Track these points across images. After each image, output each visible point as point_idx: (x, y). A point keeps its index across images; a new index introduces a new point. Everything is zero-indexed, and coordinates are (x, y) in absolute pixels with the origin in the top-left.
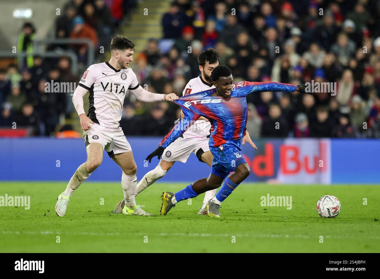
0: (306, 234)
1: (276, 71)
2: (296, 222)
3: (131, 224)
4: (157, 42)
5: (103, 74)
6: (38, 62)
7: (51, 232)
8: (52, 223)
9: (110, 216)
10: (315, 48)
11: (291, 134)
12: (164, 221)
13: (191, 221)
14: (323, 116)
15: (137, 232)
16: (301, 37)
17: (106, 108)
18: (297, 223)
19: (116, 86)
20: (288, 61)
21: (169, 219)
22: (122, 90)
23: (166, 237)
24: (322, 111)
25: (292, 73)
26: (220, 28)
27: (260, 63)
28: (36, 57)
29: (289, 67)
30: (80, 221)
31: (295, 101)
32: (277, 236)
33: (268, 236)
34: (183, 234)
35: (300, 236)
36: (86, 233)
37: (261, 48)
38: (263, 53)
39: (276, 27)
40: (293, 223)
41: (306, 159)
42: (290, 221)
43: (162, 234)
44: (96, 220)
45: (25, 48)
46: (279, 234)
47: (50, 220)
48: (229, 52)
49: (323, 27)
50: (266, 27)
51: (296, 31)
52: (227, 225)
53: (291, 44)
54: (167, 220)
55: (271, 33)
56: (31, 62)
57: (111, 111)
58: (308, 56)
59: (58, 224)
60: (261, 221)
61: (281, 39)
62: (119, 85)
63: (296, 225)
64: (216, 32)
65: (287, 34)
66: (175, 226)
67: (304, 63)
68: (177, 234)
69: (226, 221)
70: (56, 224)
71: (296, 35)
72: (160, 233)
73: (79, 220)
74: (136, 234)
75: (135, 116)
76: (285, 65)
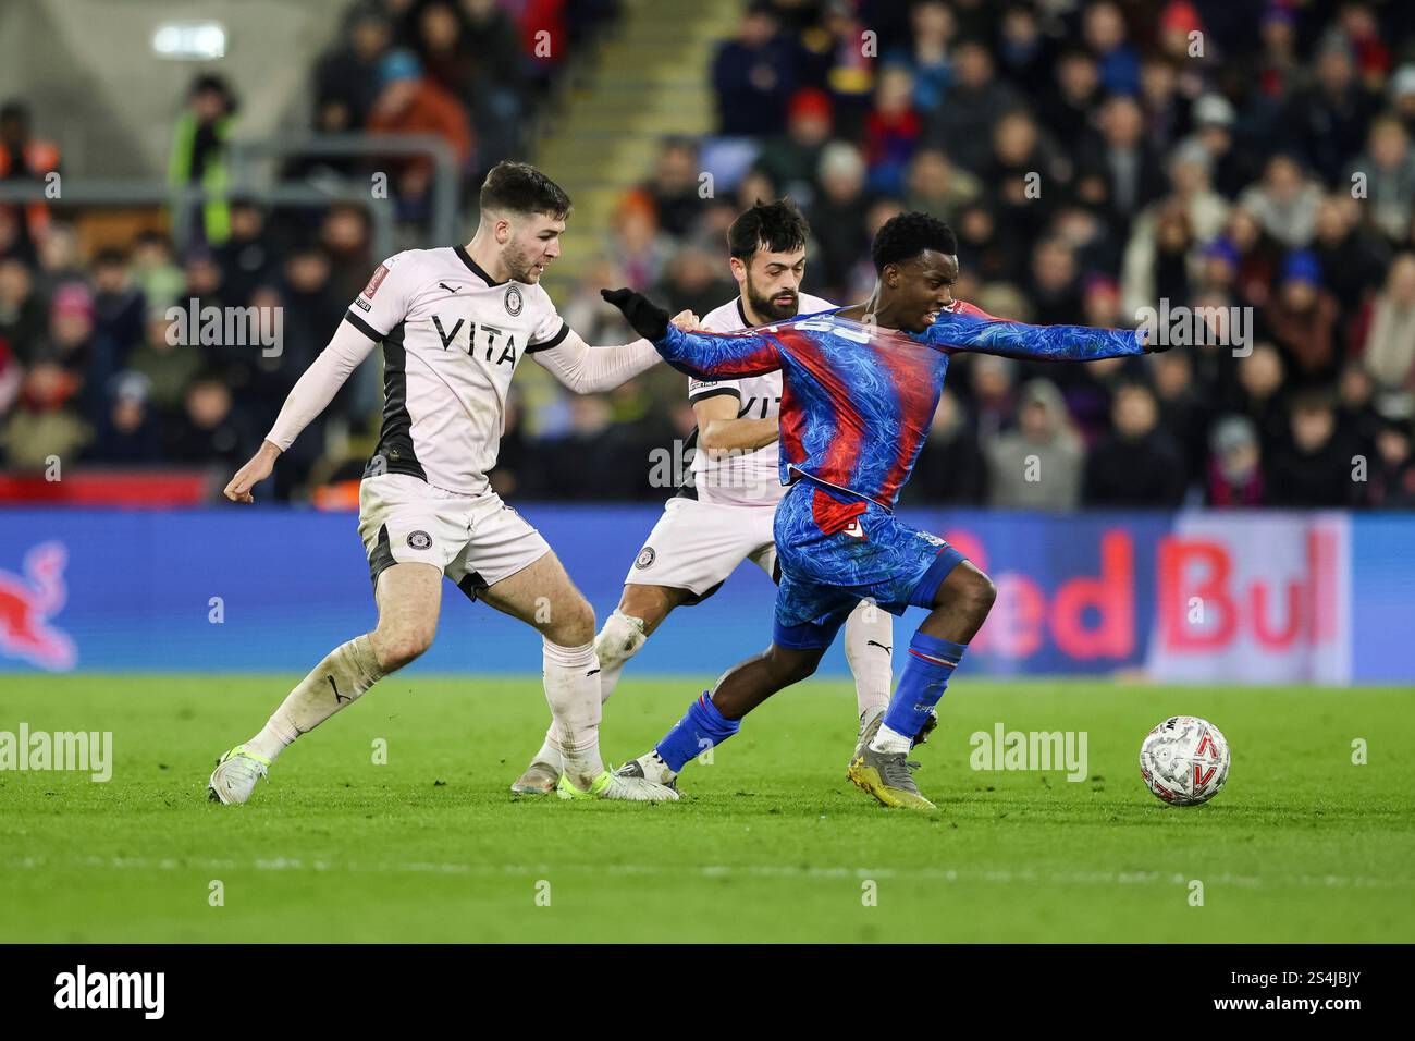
0: (1251, 871)
1: (1140, 258)
2: (1213, 827)
3: (595, 832)
4: (693, 148)
5: (443, 286)
6: (247, 224)
7: (296, 863)
8: (299, 829)
9: (516, 803)
10: (1283, 171)
11: (1195, 496)
12: (717, 822)
13: (818, 821)
14: (1313, 428)
15: (618, 861)
16: (1234, 132)
17: (446, 417)
18: (1216, 831)
19: (488, 334)
20: (1184, 222)
21: (736, 812)
22: (507, 350)
23: (725, 881)
24: (1312, 410)
25: (1197, 266)
26: (929, 99)
27: (1078, 229)
28: (238, 204)
29: (1190, 242)
30: (402, 820)
31: (1211, 370)
32: (1141, 877)
33: (1108, 877)
34: (789, 871)
35: (1226, 878)
36: (430, 867)
37: (1080, 173)
38: (1092, 190)
39: (1139, 95)
40: (1199, 831)
41: (1258, 594)
42: (1188, 824)
43: (710, 871)
44: (463, 815)
45: (197, 169)
46: (1148, 872)
47: (290, 816)
48: (963, 186)
49: (1315, 94)
50: (1101, 95)
51: (1214, 110)
52: (953, 836)
53: (1194, 158)
54: (727, 819)
55: (1122, 118)
56: (219, 223)
57: (467, 430)
58: (1256, 204)
59: (319, 832)
60: (1083, 822)
61: (1159, 139)
62: (499, 333)
63: (1211, 836)
64: (915, 114)
65: (1183, 121)
66: (759, 842)
67: (1243, 228)
68: (766, 871)
69: (949, 823)
70: (313, 832)
71: (1214, 125)
72: (701, 865)
73: (399, 816)
74: (612, 869)
75: (612, 429)
76: (1174, 235)
